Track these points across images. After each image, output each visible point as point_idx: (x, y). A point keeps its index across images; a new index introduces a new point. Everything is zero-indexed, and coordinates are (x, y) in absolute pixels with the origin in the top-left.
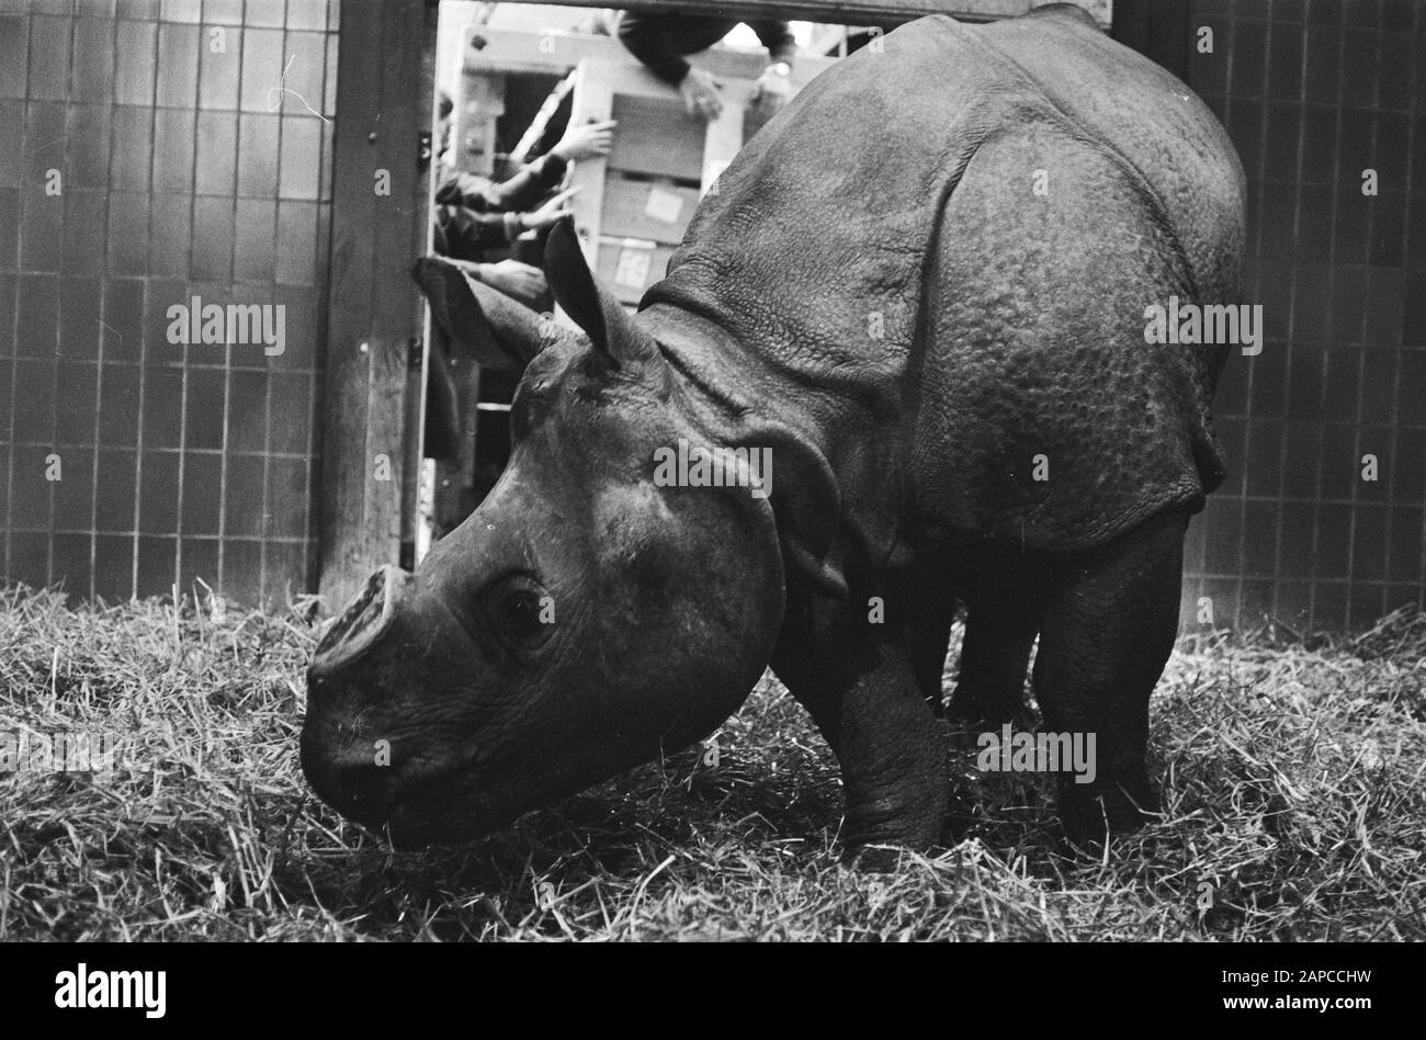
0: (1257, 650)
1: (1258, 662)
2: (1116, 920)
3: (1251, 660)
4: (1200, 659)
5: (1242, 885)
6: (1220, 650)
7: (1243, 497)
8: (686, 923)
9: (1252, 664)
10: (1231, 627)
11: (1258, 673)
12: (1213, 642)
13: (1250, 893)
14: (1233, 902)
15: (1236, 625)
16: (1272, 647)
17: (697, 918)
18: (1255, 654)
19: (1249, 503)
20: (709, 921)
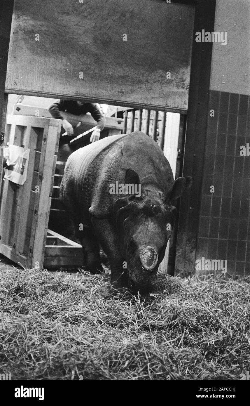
0: (221, 280)
1: (221, 283)
2: (184, 357)
3: (219, 283)
4: (206, 282)
5: (215, 346)
6: (211, 280)
7: (218, 239)
8: (66, 358)
9: (219, 284)
10: (214, 273)
11: (221, 286)
12: (209, 277)
13: (217, 348)
14: (213, 351)
15: (215, 273)
16: (225, 279)
17: (69, 357)
18: (220, 281)
19: (220, 240)
20: (72, 359)
